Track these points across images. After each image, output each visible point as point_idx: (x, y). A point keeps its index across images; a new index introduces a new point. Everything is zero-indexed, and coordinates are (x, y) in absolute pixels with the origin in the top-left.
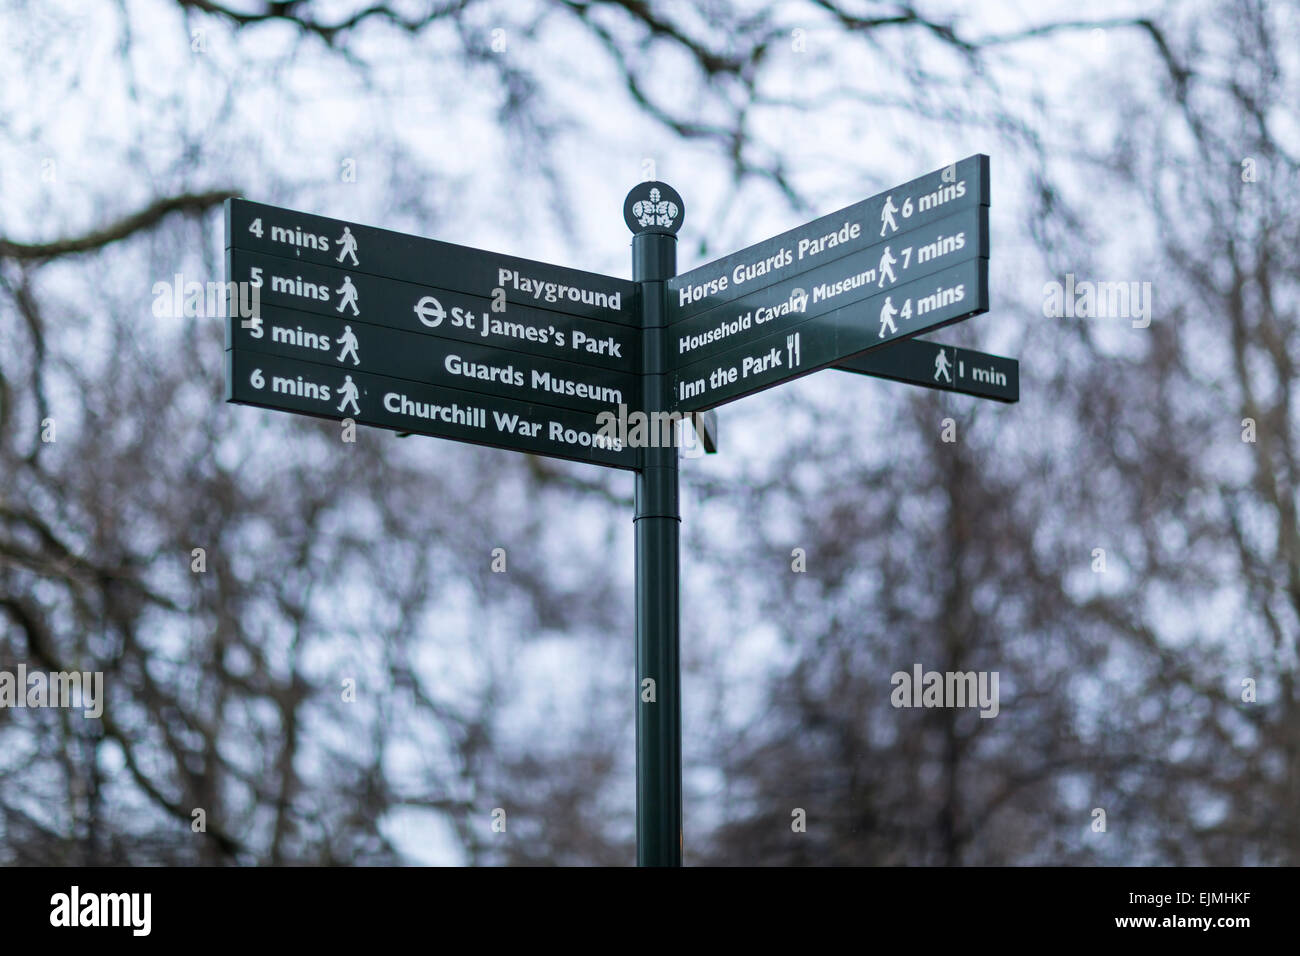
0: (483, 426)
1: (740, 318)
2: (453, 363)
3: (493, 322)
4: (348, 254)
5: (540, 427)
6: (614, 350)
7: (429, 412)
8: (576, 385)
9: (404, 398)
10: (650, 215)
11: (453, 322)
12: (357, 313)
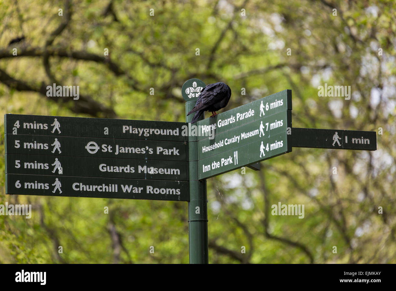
0: (116, 191)
1: (220, 141)
2: (103, 167)
3: (120, 148)
4: (56, 129)
5: (142, 189)
6: (176, 152)
7: (93, 188)
8: (158, 169)
9: (81, 184)
10: (193, 93)
11: (103, 151)
12: (60, 152)
